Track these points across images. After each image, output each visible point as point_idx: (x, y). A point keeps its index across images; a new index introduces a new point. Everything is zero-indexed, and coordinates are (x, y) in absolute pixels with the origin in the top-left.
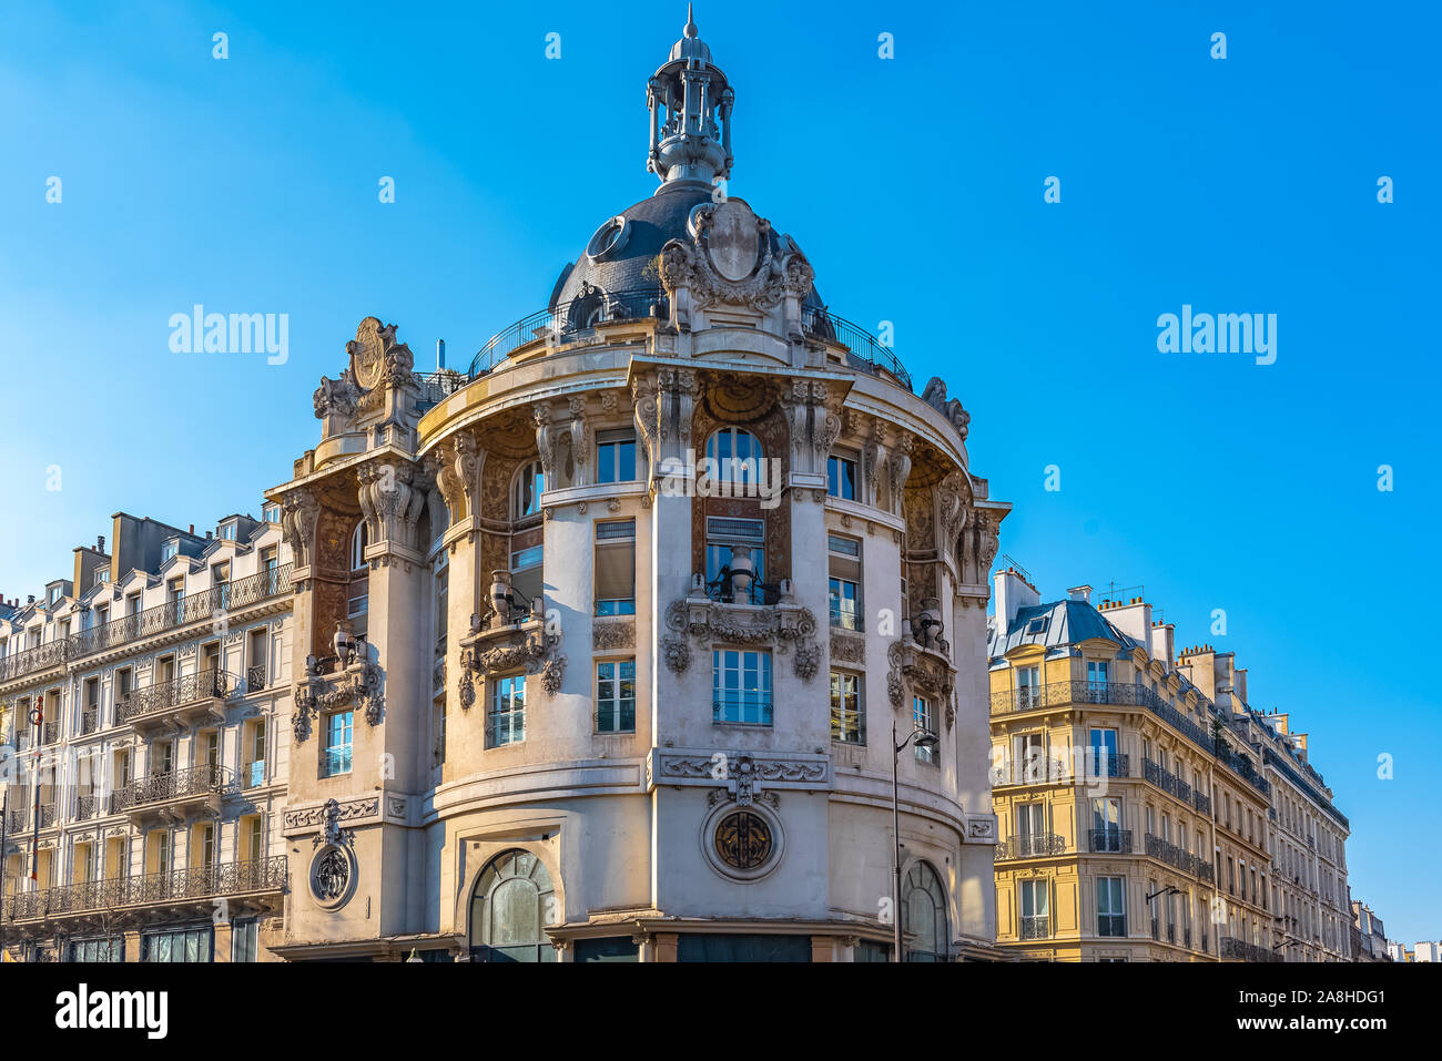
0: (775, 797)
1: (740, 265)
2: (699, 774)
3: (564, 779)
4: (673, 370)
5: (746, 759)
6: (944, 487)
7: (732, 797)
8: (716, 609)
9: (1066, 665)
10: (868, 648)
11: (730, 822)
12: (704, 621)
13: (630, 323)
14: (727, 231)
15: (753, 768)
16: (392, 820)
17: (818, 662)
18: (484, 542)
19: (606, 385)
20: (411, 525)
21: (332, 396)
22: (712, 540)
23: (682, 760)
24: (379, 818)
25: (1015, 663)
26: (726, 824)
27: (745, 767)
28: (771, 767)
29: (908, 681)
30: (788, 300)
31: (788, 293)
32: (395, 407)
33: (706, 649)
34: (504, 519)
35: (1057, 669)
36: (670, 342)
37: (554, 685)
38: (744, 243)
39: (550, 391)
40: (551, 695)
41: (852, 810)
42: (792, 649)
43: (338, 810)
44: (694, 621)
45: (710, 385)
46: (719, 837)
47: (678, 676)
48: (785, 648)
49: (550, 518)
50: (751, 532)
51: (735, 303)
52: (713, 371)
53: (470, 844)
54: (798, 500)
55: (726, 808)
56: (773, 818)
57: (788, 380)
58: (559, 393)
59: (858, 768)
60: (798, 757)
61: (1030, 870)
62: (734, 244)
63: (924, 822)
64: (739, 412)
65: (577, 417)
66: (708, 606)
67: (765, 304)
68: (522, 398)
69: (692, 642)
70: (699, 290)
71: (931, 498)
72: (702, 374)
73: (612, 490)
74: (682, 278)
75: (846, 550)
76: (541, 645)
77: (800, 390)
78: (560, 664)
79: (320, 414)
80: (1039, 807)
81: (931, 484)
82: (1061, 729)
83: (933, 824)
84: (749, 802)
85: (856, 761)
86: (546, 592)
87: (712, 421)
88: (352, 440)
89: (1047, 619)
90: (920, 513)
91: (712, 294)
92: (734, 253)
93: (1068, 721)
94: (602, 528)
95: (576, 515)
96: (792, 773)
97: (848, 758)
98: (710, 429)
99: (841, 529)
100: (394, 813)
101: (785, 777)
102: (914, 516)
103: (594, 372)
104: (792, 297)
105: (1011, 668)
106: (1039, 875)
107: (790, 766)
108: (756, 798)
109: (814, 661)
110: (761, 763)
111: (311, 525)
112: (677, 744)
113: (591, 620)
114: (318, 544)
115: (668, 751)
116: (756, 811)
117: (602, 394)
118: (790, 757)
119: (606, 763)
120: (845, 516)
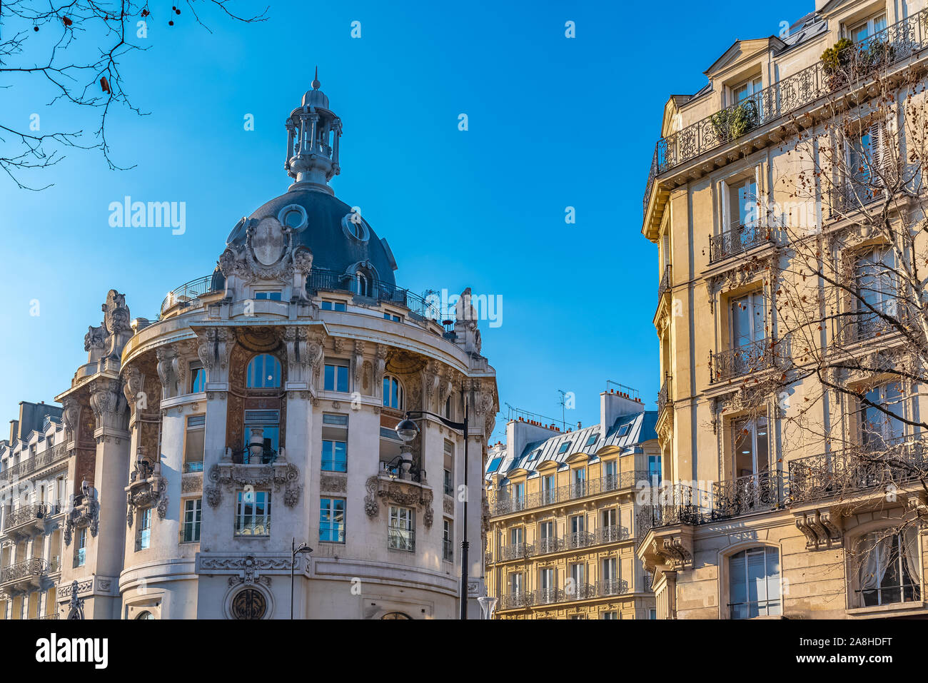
0: (269, 580)
1: (272, 255)
2: (222, 567)
3: (162, 570)
4: (215, 328)
5: (250, 558)
6: (429, 371)
7: (242, 580)
8: (237, 468)
9: (632, 459)
10: (350, 482)
11: (242, 595)
12: (229, 476)
13: (215, 294)
14: (264, 236)
15: (254, 563)
16: (101, 593)
17: (299, 496)
18: (143, 428)
19: (188, 337)
20: (120, 416)
21: (94, 337)
22: (248, 424)
23: (212, 559)
24: (91, 593)
25: (603, 459)
26: (240, 595)
27: (249, 562)
28: (265, 562)
29: (384, 500)
30: (295, 275)
31: (296, 271)
32: (116, 345)
33: (231, 492)
34: (157, 413)
35: (627, 462)
36: (217, 310)
37: (162, 515)
38: (274, 242)
39: (162, 342)
40: (161, 520)
41: (331, 584)
42: (283, 489)
43: (77, 587)
44: (222, 476)
45: (238, 335)
46: (235, 604)
47: (214, 509)
48: (279, 489)
49: (165, 415)
50: (271, 417)
51: (267, 279)
52: (238, 327)
53: (130, 607)
54: (291, 398)
55: (239, 586)
56: (266, 592)
57: (284, 327)
58: (166, 343)
59: (336, 558)
60: (283, 554)
61: (607, 606)
62: (268, 244)
63: (394, 588)
64: (266, 345)
65: (176, 356)
66: (231, 467)
67: (287, 277)
68: (149, 347)
69: (223, 488)
70: (246, 274)
71: (420, 379)
72: (233, 329)
73: (194, 398)
74: (231, 269)
75: (337, 422)
76: (156, 491)
77: (290, 333)
78: (165, 502)
79: (87, 348)
80: (614, 560)
81: (418, 370)
82: (627, 505)
83: (402, 589)
84: (252, 583)
85: (336, 553)
86: (162, 459)
87: (249, 353)
88: (91, 367)
89: (630, 425)
90: (415, 388)
91: (254, 275)
92: (268, 249)
93: (630, 499)
94: (190, 419)
95: (177, 413)
96: (278, 565)
97: (330, 552)
98: (249, 358)
99: (332, 410)
100: (102, 589)
101: (274, 567)
102: (412, 390)
103: (184, 329)
104: (297, 273)
105: (600, 462)
106: (613, 609)
107: (277, 561)
108: (257, 580)
109: (295, 496)
110: (259, 559)
111: (77, 416)
112: (211, 550)
113: (181, 475)
114: (80, 428)
115: (206, 554)
116: (256, 588)
117: (188, 342)
118: (278, 554)
119: (183, 560)
120: (335, 402)
